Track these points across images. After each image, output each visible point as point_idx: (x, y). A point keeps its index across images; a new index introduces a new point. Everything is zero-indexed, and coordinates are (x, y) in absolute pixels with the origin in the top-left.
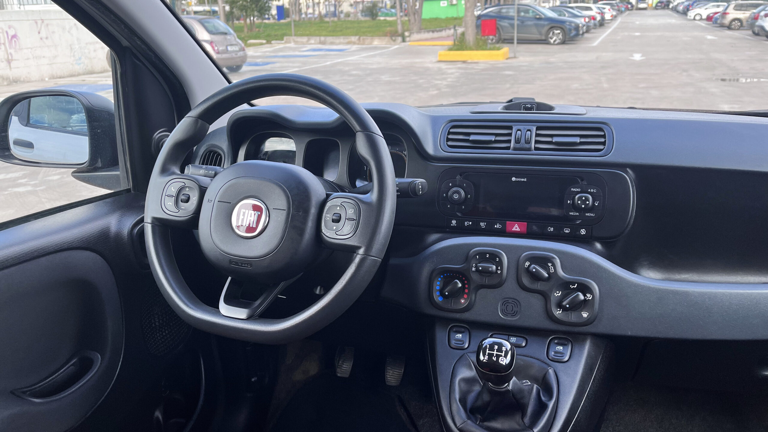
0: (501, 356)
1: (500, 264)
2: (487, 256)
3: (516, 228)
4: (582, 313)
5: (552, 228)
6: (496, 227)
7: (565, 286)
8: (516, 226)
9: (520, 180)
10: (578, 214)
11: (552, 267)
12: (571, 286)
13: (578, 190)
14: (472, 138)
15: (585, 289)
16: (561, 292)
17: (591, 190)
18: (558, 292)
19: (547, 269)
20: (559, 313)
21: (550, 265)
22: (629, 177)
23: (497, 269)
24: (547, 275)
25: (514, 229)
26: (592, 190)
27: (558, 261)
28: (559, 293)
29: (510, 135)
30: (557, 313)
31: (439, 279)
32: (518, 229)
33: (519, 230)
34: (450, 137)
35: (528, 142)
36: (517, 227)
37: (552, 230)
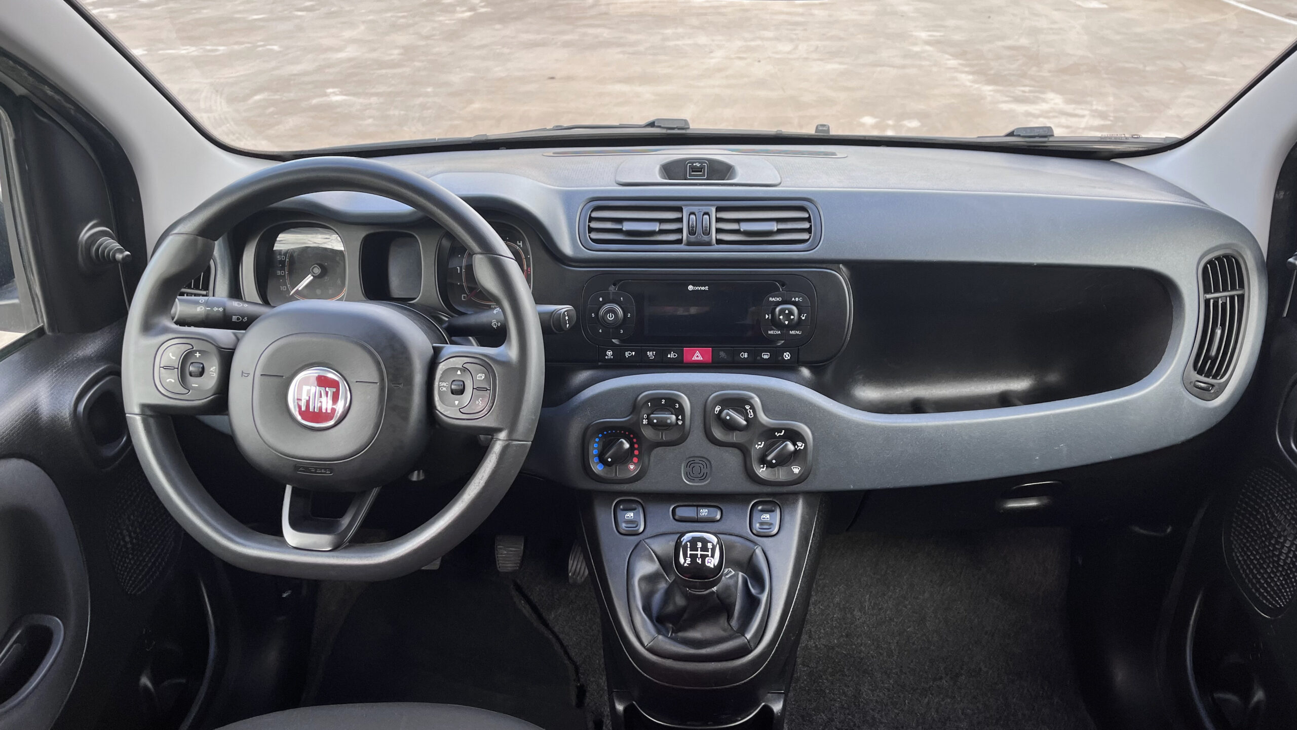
0: (707, 556)
1: (680, 411)
2: (663, 403)
3: (697, 357)
4: (792, 467)
5: (746, 354)
6: (669, 356)
7: (769, 434)
8: (698, 353)
9: (699, 289)
10: (779, 332)
11: (751, 411)
12: (776, 434)
13: (778, 299)
14: (627, 226)
15: (794, 436)
16: (763, 443)
17: (795, 298)
18: (760, 443)
19: (745, 414)
20: (762, 471)
21: (747, 407)
22: (842, 277)
23: (677, 419)
24: (745, 423)
25: (695, 358)
26: (797, 299)
27: (757, 399)
28: (760, 445)
29: (680, 220)
30: (760, 471)
31: (597, 440)
32: (700, 358)
33: (702, 359)
34: (594, 225)
35: (707, 233)
36: (699, 355)
37: (746, 357)
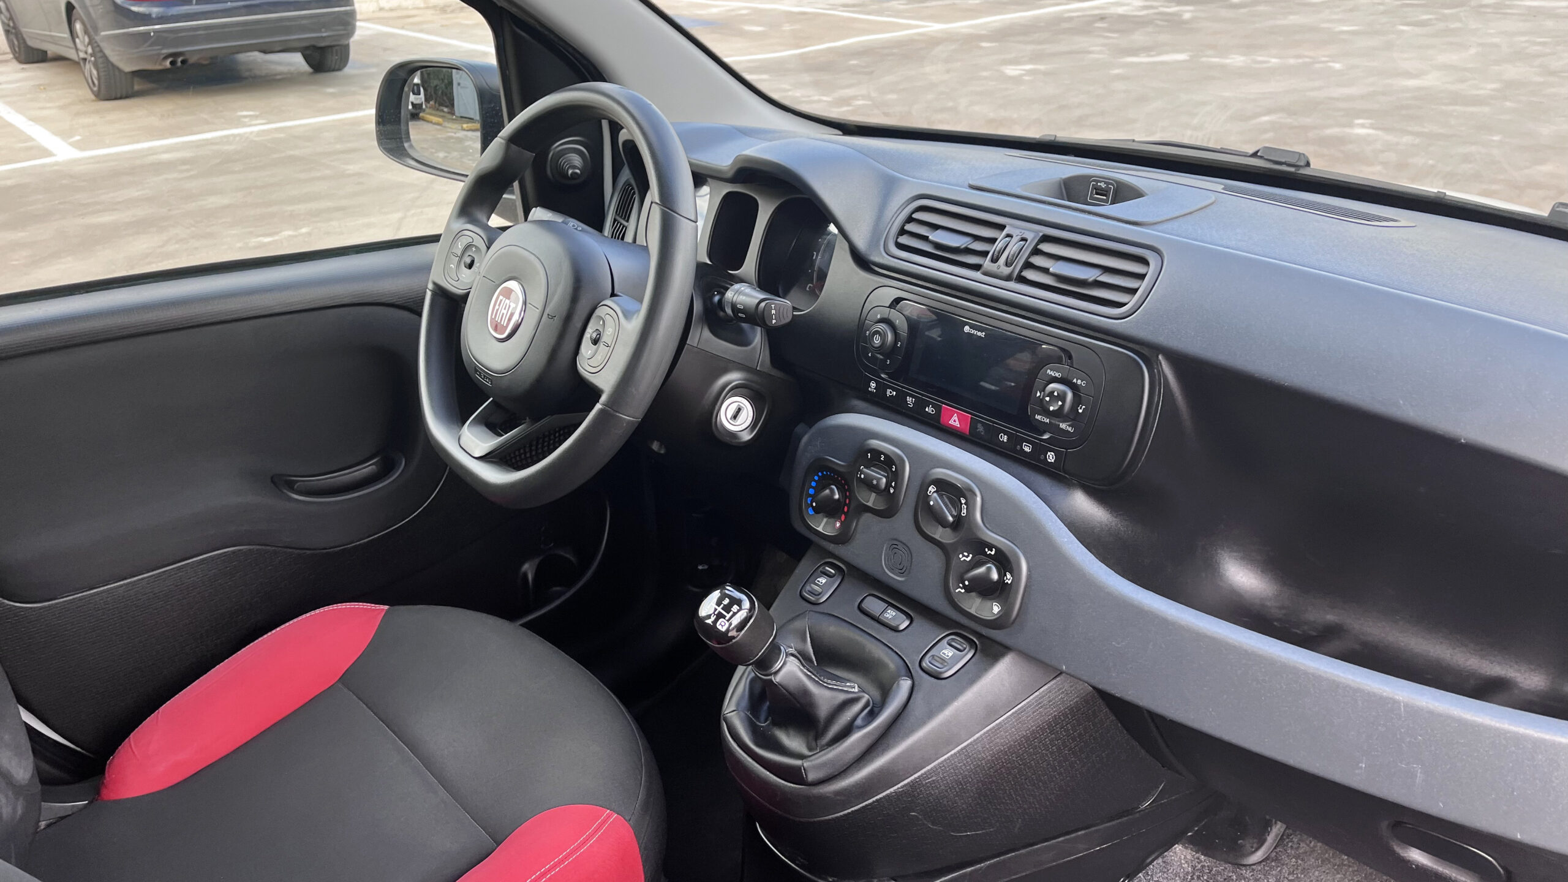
0: (724, 617)
1: (896, 477)
2: (882, 459)
3: (955, 421)
4: (994, 604)
5: (1006, 436)
6: (927, 410)
7: (978, 546)
8: (955, 417)
9: (975, 333)
10: (1047, 420)
11: (965, 507)
12: (987, 550)
13: (1057, 375)
14: (936, 235)
15: (1004, 562)
16: (971, 555)
17: (1073, 379)
18: (966, 554)
19: (957, 505)
20: (960, 591)
21: (963, 501)
23: (888, 485)
24: (953, 519)
25: (951, 422)
26: (1079, 382)
27: (979, 499)
28: (967, 557)
29: (994, 241)
30: (957, 591)
31: (816, 478)
32: (957, 424)
33: (959, 426)
34: (910, 227)
36: (956, 419)
37: (1005, 441)
